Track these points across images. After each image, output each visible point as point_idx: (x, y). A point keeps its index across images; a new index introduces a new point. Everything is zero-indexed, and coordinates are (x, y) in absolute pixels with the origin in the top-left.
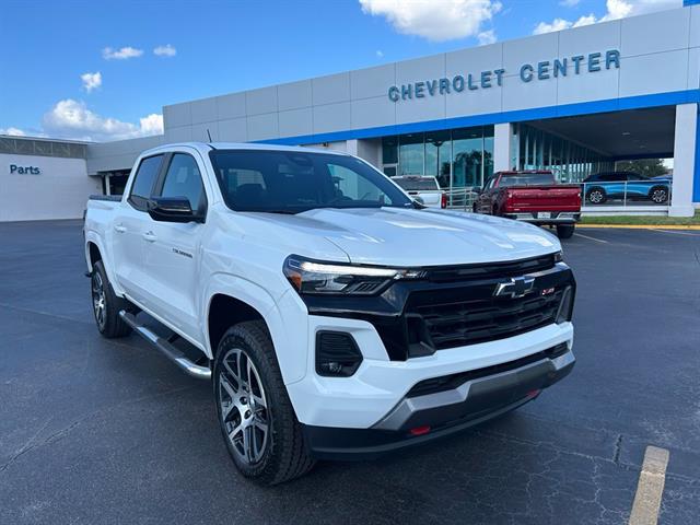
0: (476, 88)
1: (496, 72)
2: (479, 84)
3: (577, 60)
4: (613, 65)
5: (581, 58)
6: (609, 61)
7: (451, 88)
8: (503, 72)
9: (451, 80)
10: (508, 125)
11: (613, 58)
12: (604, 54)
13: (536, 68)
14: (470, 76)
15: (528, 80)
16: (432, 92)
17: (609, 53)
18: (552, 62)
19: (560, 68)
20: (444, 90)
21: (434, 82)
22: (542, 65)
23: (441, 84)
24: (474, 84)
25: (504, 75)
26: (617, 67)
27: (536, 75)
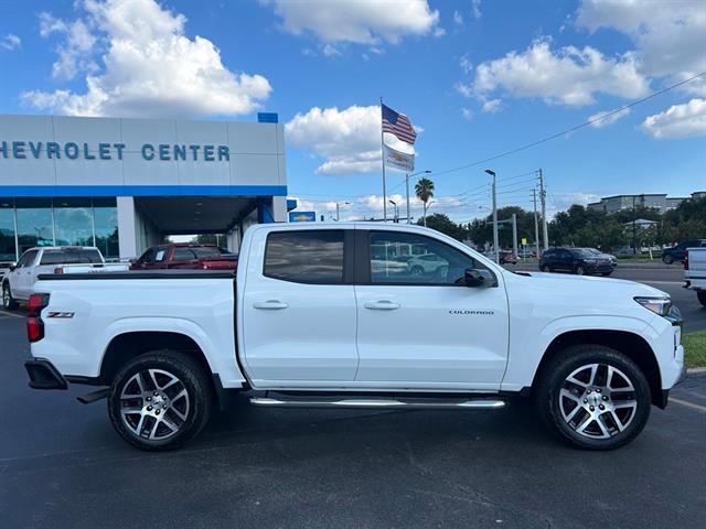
0: (93, 158)
1: (116, 146)
2: (97, 155)
3: (195, 148)
4: (224, 157)
5: (198, 147)
6: (221, 154)
7: (62, 153)
8: (123, 146)
9: (62, 146)
10: (131, 199)
11: (224, 152)
12: (216, 147)
13: (157, 149)
14: (86, 145)
15: (149, 159)
16: (36, 154)
17: (221, 148)
18: (172, 146)
19: (180, 152)
20: (53, 155)
21: (40, 144)
22: (162, 147)
23: (48, 148)
24: (90, 154)
25: (123, 150)
26: (228, 159)
27: (157, 155)
